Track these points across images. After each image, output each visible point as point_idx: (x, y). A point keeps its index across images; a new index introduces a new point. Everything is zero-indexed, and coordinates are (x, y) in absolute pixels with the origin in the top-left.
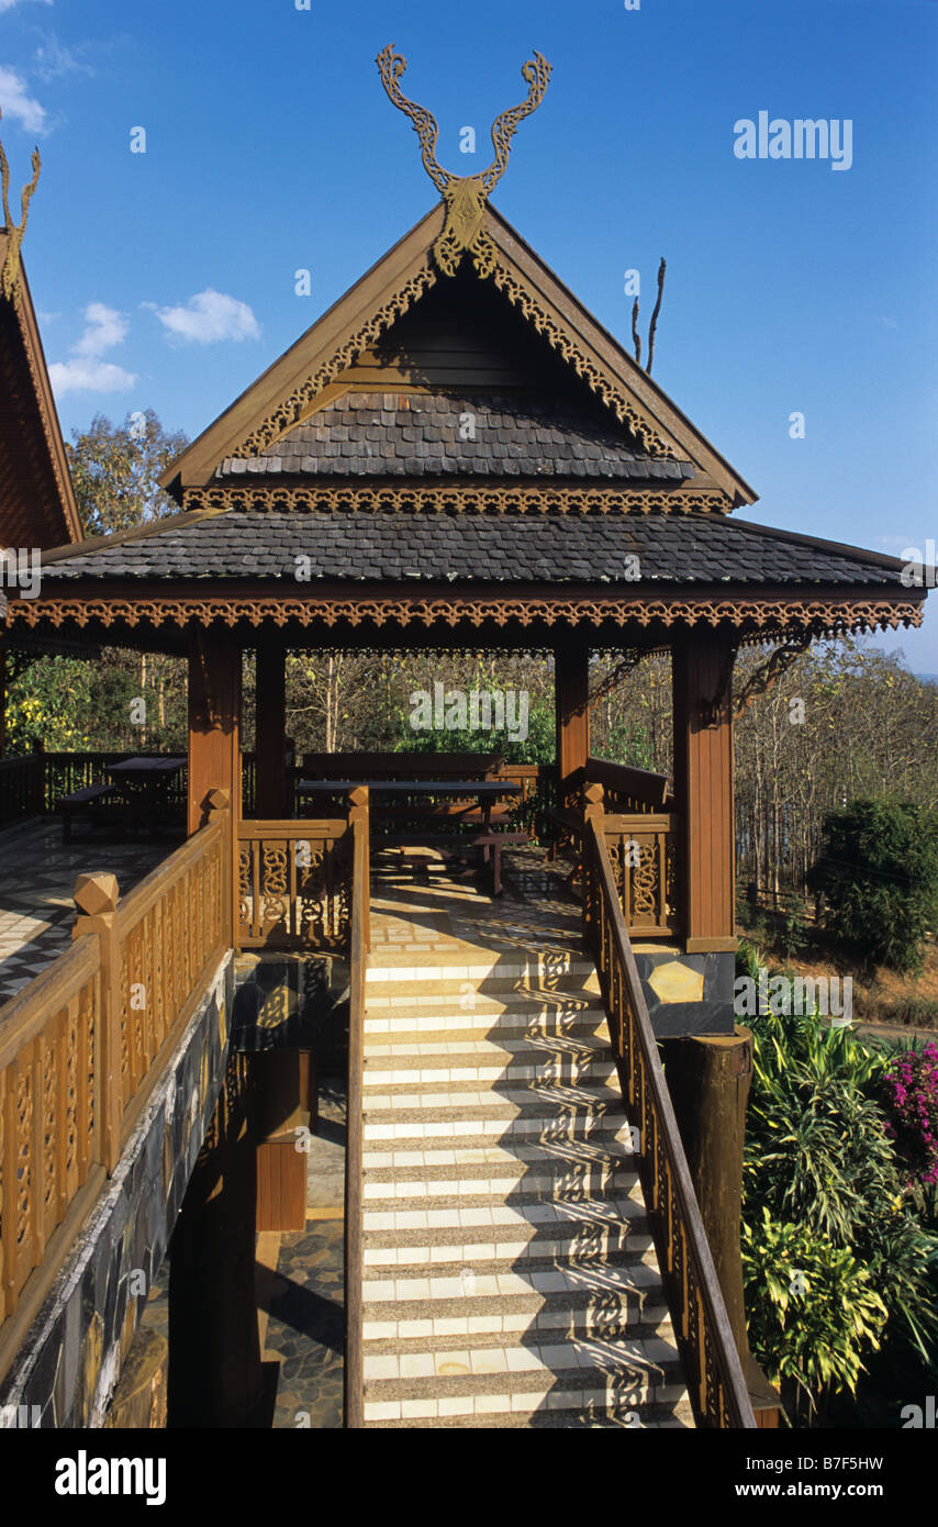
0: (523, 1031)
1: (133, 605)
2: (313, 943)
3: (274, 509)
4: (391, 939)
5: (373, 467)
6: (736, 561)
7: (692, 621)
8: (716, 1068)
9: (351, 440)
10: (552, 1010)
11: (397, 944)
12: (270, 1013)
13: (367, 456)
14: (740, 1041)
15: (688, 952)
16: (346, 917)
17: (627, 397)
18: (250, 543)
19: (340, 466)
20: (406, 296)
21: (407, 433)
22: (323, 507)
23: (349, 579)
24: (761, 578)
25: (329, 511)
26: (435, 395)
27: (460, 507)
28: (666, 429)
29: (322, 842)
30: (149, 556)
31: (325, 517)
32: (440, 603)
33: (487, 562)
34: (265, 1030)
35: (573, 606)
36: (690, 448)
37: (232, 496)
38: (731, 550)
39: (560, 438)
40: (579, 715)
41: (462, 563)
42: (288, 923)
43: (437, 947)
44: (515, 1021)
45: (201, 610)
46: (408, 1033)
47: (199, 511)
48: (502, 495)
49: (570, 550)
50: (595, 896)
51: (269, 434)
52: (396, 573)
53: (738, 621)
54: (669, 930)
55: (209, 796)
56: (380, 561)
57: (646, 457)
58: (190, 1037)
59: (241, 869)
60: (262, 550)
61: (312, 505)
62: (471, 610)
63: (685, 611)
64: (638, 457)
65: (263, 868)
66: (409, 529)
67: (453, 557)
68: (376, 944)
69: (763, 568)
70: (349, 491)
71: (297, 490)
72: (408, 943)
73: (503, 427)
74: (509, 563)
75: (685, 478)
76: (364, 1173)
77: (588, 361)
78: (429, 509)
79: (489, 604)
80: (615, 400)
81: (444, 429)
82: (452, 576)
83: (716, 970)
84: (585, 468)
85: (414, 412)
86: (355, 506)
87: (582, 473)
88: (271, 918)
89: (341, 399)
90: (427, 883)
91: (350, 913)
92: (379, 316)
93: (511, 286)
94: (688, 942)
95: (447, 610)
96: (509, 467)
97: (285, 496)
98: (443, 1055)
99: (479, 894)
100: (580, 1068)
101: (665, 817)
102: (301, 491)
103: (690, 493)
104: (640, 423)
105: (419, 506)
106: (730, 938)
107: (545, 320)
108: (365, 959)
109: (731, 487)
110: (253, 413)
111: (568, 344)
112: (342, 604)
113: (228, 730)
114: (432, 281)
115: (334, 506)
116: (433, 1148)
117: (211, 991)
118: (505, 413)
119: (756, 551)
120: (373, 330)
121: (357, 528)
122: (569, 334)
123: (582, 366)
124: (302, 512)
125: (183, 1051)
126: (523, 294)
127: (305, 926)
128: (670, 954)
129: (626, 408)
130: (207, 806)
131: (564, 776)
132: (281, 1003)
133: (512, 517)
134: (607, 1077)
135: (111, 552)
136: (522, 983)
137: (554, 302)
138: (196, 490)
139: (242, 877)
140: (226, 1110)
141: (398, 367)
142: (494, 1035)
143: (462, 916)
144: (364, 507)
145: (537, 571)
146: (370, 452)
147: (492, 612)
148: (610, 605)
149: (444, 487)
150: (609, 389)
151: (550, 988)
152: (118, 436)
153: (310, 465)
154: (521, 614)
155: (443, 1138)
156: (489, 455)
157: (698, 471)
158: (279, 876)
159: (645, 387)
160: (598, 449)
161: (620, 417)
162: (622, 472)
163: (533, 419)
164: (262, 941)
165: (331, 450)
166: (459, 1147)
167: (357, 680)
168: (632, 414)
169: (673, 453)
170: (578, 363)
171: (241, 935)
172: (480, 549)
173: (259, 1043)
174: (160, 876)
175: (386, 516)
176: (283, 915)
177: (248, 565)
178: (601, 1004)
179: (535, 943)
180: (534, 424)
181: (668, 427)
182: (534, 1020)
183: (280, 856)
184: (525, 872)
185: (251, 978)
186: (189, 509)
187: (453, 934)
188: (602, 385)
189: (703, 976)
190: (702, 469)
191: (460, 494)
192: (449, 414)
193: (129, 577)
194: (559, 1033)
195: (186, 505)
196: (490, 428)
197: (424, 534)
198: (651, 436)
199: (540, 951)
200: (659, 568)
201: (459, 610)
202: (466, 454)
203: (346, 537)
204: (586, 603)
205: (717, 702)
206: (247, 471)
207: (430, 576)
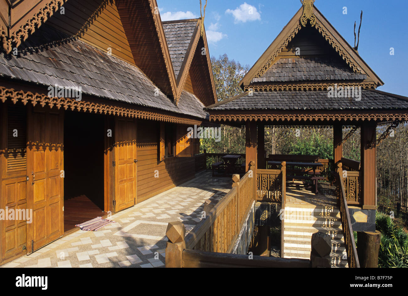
0: (321, 225)
1: (235, 116)
2: (273, 200)
3: (264, 91)
4: (291, 201)
5: (286, 79)
6: (375, 103)
7: (363, 119)
8: (370, 240)
9: (281, 72)
10: (328, 220)
11: (292, 202)
12: (263, 217)
13: (285, 76)
14: (377, 234)
15: (363, 209)
16: (280, 194)
17: (349, 57)
18: (260, 100)
19: (279, 79)
20: (294, 33)
21: (295, 69)
22: (275, 90)
23: (282, 109)
24: (381, 108)
25: (277, 91)
26: (301, 58)
27: (307, 89)
28: (359, 65)
29: (275, 175)
30: (238, 104)
31: (276, 93)
32: (302, 115)
33: (313, 104)
34: (262, 221)
35: (334, 116)
36: (366, 70)
37: (255, 88)
38: (375, 99)
39: (332, 69)
40: (340, 145)
41: (307, 105)
42: (267, 195)
43: (301, 203)
44: (319, 222)
45: (250, 117)
46: (294, 223)
47: (247, 92)
48: (317, 85)
49: (334, 100)
50: (340, 192)
51: (263, 71)
52: (292, 108)
53: (375, 119)
54: (359, 203)
55: (250, 163)
56: (289, 104)
57: (354, 73)
58: (249, 216)
59: (257, 181)
60: (263, 102)
61: (273, 90)
62: (309, 117)
63: (362, 117)
64: (352, 73)
65: (262, 181)
66: (295, 95)
67: (305, 103)
68: (287, 202)
69: (383, 105)
70: (281, 85)
71: (269, 86)
72: (294, 202)
73: (318, 67)
74: (318, 104)
75: (364, 79)
76: (284, 254)
77: (339, 47)
78: (300, 90)
79: (314, 115)
80: (346, 58)
81: (303, 68)
82: (305, 108)
83: (371, 215)
84: (338, 77)
85: (296, 63)
86: (283, 89)
87: (337, 79)
88: (264, 193)
89: (279, 61)
90: (299, 190)
91: (281, 193)
92: (288, 39)
93: (319, 28)
94: (363, 206)
95: (304, 117)
96: (319, 78)
97: (267, 87)
98: (302, 229)
99: (312, 193)
100: (335, 235)
101: (358, 172)
102: (270, 86)
103: (366, 83)
104: (352, 64)
105: (297, 89)
106: (374, 206)
107: (328, 37)
108: (285, 205)
109: (377, 81)
110: (259, 66)
111: (334, 43)
112: (280, 116)
113: (254, 147)
114: (300, 28)
115: (278, 90)
116: (299, 250)
117: (252, 208)
118: (318, 62)
119: (381, 100)
120: (286, 42)
121: (283, 96)
122: (334, 40)
123: (337, 49)
124: (270, 91)
125: (248, 218)
126: (322, 30)
127: (271, 196)
128: (359, 209)
129: (349, 60)
130: (250, 165)
131: (335, 163)
132: (266, 214)
133: (320, 91)
134: (341, 238)
135: (230, 103)
136: (321, 214)
137: (331, 32)
138: (247, 86)
139: (257, 183)
140: (253, 239)
141: (292, 51)
142: (314, 225)
143: (307, 197)
144: (285, 90)
145: (325, 107)
146: (286, 75)
147: (314, 117)
148: (343, 115)
149: (303, 84)
150: (344, 55)
151: (328, 215)
152: (217, 62)
153: (272, 79)
154: (321, 118)
155: (302, 248)
156: (314, 75)
157: (368, 77)
158: (265, 183)
159: (354, 54)
160: (342, 72)
161: (347, 63)
162: (347, 78)
163: (325, 64)
164: (262, 199)
165: (277, 75)
166: (306, 251)
167: (280, 134)
168: (350, 62)
169: (361, 72)
170: (336, 48)
171: (257, 197)
172: (312, 101)
173: (260, 224)
174: (244, 178)
175: (290, 92)
176: (266, 193)
177: (260, 106)
178: (340, 220)
179: (325, 204)
180: (326, 65)
181: (360, 65)
182: (324, 223)
183: (266, 178)
184: (324, 188)
185: (259, 208)
186: (245, 91)
187: (305, 201)
188: (342, 54)
189: (367, 216)
190: (369, 76)
191: (307, 86)
192: (305, 63)
193: (235, 109)
194: (330, 227)
195: (245, 90)
196: (314, 67)
197: (298, 97)
198: (355, 68)
199: (326, 206)
200: (355, 105)
201: (307, 117)
202: (309, 75)
203: (281, 98)
204: (337, 115)
205: (371, 141)
206: (258, 81)
207: (300, 108)
